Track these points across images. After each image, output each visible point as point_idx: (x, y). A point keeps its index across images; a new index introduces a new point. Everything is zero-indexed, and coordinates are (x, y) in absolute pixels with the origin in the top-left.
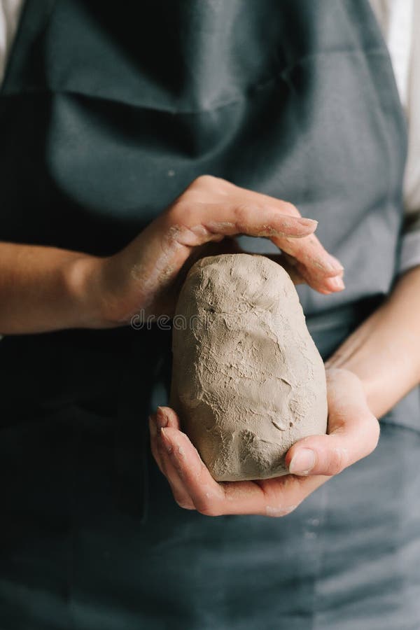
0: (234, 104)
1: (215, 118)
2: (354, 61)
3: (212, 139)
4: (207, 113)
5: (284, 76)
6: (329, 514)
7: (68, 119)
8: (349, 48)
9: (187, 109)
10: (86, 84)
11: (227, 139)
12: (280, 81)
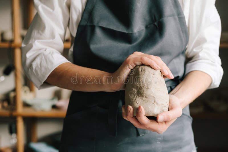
0: (142, 30)
1: (137, 34)
2: (175, 19)
3: (136, 40)
4: (135, 33)
5: (156, 24)
6: (164, 137)
7: (98, 32)
8: (173, 15)
9: (131, 32)
10: (104, 24)
11: (140, 40)
12: (155, 25)
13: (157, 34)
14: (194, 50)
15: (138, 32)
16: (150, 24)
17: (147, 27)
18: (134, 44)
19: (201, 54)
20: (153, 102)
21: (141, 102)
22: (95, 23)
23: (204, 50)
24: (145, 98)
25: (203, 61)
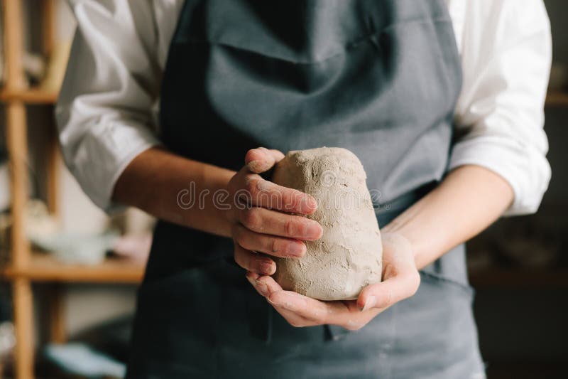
0: (338, 56)
1: (323, 67)
2: (425, 27)
3: (321, 81)
4: (319, 64)
5: (374, 39)
7: (220, 62)
8: (421, 17)
9: (304, 61)
10: (234, 39)
11: (332, 82)
12: (371, 42)
13: (378, 68)
14: (474, 110)
15: (327, 60)
16: (358, 40)
17: (349, 48)
18: (317, 93)
19: (490, 122)
20: (345, 263)
21: (311, 262)
22: (212, 36)
23: (499, 111)
24: (321, 252)
25: (496, 139)
